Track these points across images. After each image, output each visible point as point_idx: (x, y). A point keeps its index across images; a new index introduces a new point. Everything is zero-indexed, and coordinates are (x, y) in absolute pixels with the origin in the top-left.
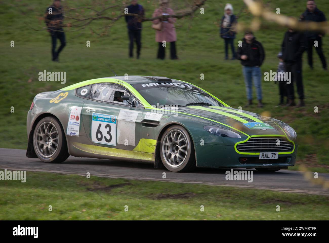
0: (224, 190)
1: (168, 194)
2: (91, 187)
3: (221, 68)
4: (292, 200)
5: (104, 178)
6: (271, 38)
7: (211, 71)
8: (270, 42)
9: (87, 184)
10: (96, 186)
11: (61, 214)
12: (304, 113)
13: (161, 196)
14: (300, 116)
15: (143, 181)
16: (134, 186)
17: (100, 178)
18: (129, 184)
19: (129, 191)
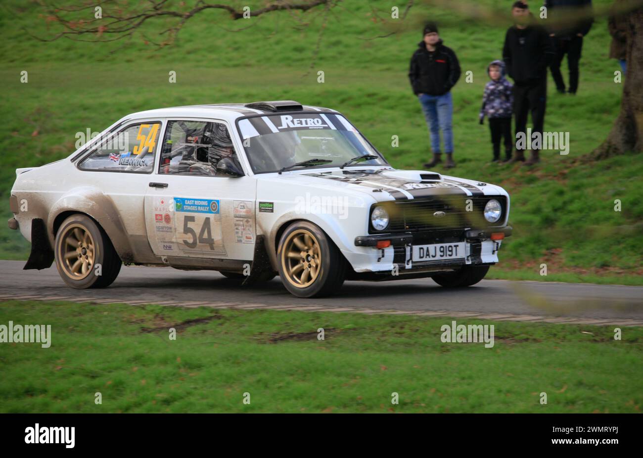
0: (392, 322)
1: (291, 333)
2: (149, 325)
3: (385, 98)
4: (517, 335)
5: (174, 309)
6: (476, 40)
7: (369, 104)
8: (475, 47)
9: (142, 321)
10: (158, 322)
11: (93, 377)
12: (538, 174)
13: (278, 337)
14: (531, 181)
15: (246, 310)
16: (228, 320)
17: (165, 307)
18: (219, 318)
19: (219, 329)
